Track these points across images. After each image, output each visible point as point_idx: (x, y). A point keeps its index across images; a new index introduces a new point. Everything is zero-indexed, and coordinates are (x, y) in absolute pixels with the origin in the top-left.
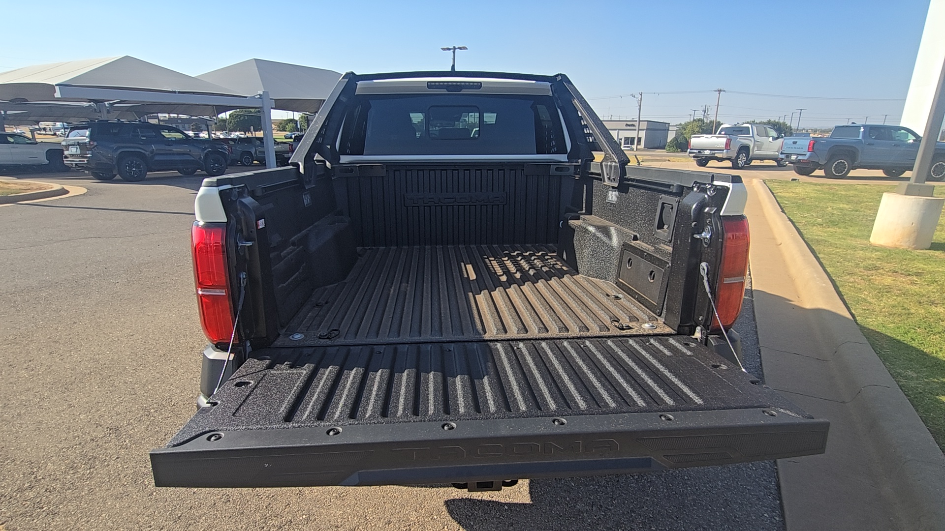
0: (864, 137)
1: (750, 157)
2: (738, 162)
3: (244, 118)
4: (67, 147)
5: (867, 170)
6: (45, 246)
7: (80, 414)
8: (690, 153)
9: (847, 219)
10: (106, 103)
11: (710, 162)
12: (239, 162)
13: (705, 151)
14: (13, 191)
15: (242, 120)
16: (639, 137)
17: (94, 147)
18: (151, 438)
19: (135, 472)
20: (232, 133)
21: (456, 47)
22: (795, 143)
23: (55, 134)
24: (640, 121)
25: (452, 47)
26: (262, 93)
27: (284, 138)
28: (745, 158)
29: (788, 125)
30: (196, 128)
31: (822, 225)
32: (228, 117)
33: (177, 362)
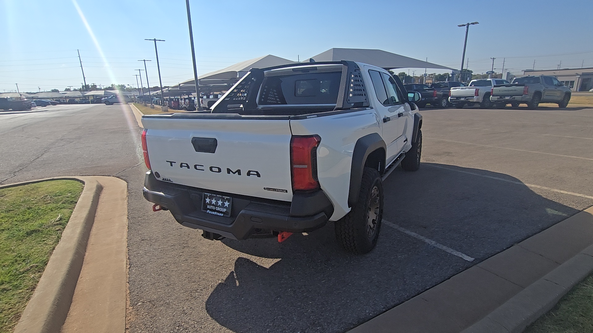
21: (470, 23)
25: (466, 24)
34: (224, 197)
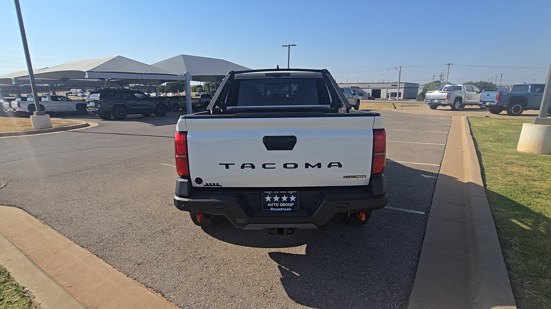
0: (531, 91)
1: (462, 104)
2: (455, 106)
3: (174, 85)
4: (89, 102)
5: (534, 110)
6: (84, 151)
7: (114, 218)
8: (426, 101)
9: (509, 138)
10: (106, 79)
11: (438, 106)
12: (172, 109)
13: (435, 101)
14: (64, 125)
15: (173, 86)
16: (400, 92)
17: (102, 102)
18: (145, 227)
19: (140, 238)
20: (167, 93)
21: (290, 45)
22: (488, 95)
23: (76, 95)
24: (400, 83)
25: (288, 45)
26: (186, 73)
27: (195, 95)
28: (459, 104)
29: (494, 84)
30: (148, 91)
31: (492, 141)
32: (166, 85)
33: (152, 200)
34: (289, 192)
